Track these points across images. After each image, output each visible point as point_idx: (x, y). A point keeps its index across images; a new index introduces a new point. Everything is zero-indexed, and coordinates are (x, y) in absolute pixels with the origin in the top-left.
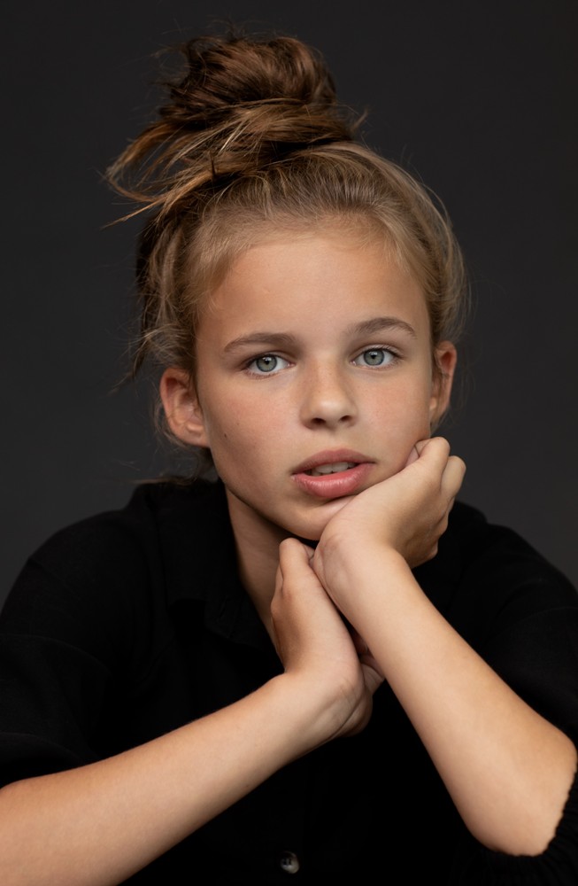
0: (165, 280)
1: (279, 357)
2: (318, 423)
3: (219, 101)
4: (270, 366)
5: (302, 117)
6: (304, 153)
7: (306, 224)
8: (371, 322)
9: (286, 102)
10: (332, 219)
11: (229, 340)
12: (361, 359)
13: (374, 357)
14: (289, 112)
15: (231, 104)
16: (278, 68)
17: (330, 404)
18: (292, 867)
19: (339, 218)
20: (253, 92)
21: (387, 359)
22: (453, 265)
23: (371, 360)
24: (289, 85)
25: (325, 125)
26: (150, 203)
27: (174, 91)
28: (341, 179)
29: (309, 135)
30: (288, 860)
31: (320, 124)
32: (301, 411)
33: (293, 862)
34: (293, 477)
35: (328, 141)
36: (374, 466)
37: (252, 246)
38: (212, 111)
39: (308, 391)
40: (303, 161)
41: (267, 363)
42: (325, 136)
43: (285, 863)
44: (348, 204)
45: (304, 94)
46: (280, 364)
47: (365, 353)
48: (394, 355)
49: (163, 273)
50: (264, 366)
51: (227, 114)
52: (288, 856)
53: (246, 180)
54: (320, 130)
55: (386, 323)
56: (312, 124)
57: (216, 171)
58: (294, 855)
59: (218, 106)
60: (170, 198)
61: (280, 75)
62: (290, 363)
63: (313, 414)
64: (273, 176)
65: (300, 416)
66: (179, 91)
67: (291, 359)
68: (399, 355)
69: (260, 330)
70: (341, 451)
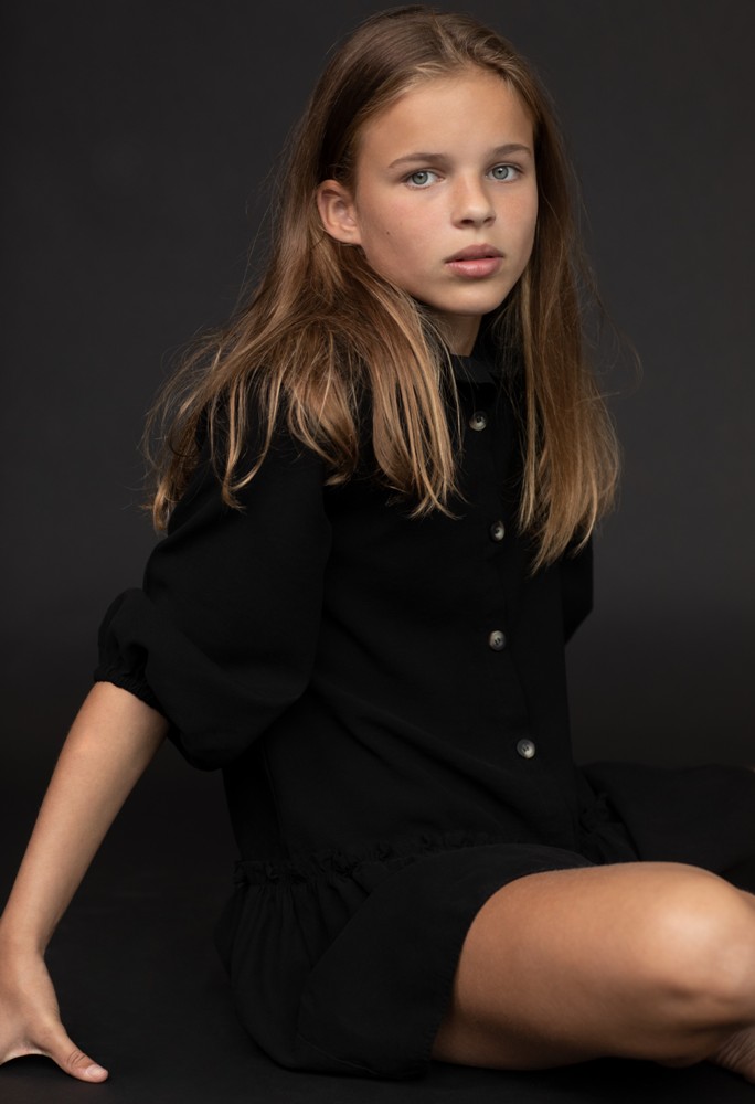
1: (431, 172)
2: (467, 222)
4: (423, 180)
11: (393, 159)
12: (491, 174)
13: (500, 172)
17: (477, 208)
18: (500, 534)
21: (511, 174)
23: (498, 175)
32: (453, 214)
34: (447, 265)
36: (503, 260)
39: (459, 198)
41: (421, 177)
46: (431, 179)
47: (494, 170)
48: (517, 170)
50: (418, 180)
52: (498, 525)
55: (514, 147)
58: (501, 523)
62: (439, 177)
63: (464, 214)
65: (452, 218)
67: (441, 174)
68: (519, 170)
69: (420, 151)
70: (484, 246)
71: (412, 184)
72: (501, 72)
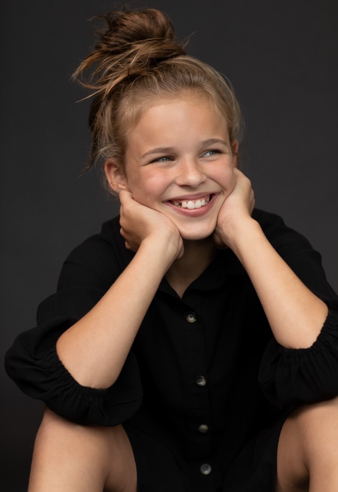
0: (107, 124)
3: (125, 41)
5: (164, 46)
6: (168, 62)
7: (175, 95)
8: (208, 141)
9: (156, 40)
10: (186, 92)
14: (158, 44)
15: (131, 42)
16: (151, 24)
18: (203, 383)
19: (189, 91)
20: (141, 36)
22: (236, 108)
24: (157, 31)
25: (174, 48)
26: (98, 90)
27: (102, 37)
28: (189, 73)
29: (168, 54)
30: (200, 380)
31: (171, 48)
33: (202, 380)
35: (176, 56)
37: (151, 106)
38: (122, 46)
40: (169, 66)
42: (174, 54)
43: (199, 382)
44: (192, 85)
45: (163, 34)
49: (105, 121)
51: (130, 47)
52: (200, 378)
53: (143, 77)
54: (172, 51)
55: (213, 141)
56: (168, 48)
57: (130, 73)
58: (202, 377)
59: (125, 43)
60: (109, 87)
61: (152, 27)
64: (156, 74)
66: (105, 37)
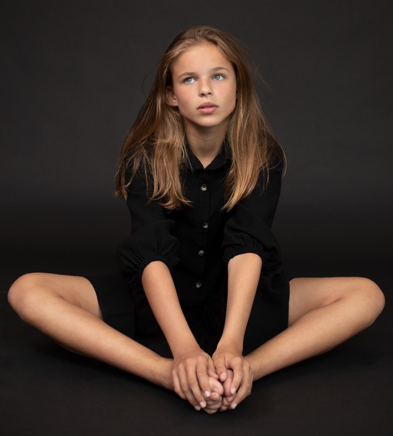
1: (192, 78)
2: (203, 95)
8: (216, 68)
11: (180, 75)
12: (214, 78)
17: (205, 90)
21: (221, 78)
23: (216, 78)
32: (198, 92)
34: (198, 110)
36: (217, 108)
39: (200, 87)
41: (189, 80)
46: (193, 80)
55: (220, 68)
62: (195, 80)
63: (201, 92)
65: (198, 94)
68: (224, 77)
69: (187, 72)
70: (209, 103)
71: (187, 83)
72: (215, 43)
